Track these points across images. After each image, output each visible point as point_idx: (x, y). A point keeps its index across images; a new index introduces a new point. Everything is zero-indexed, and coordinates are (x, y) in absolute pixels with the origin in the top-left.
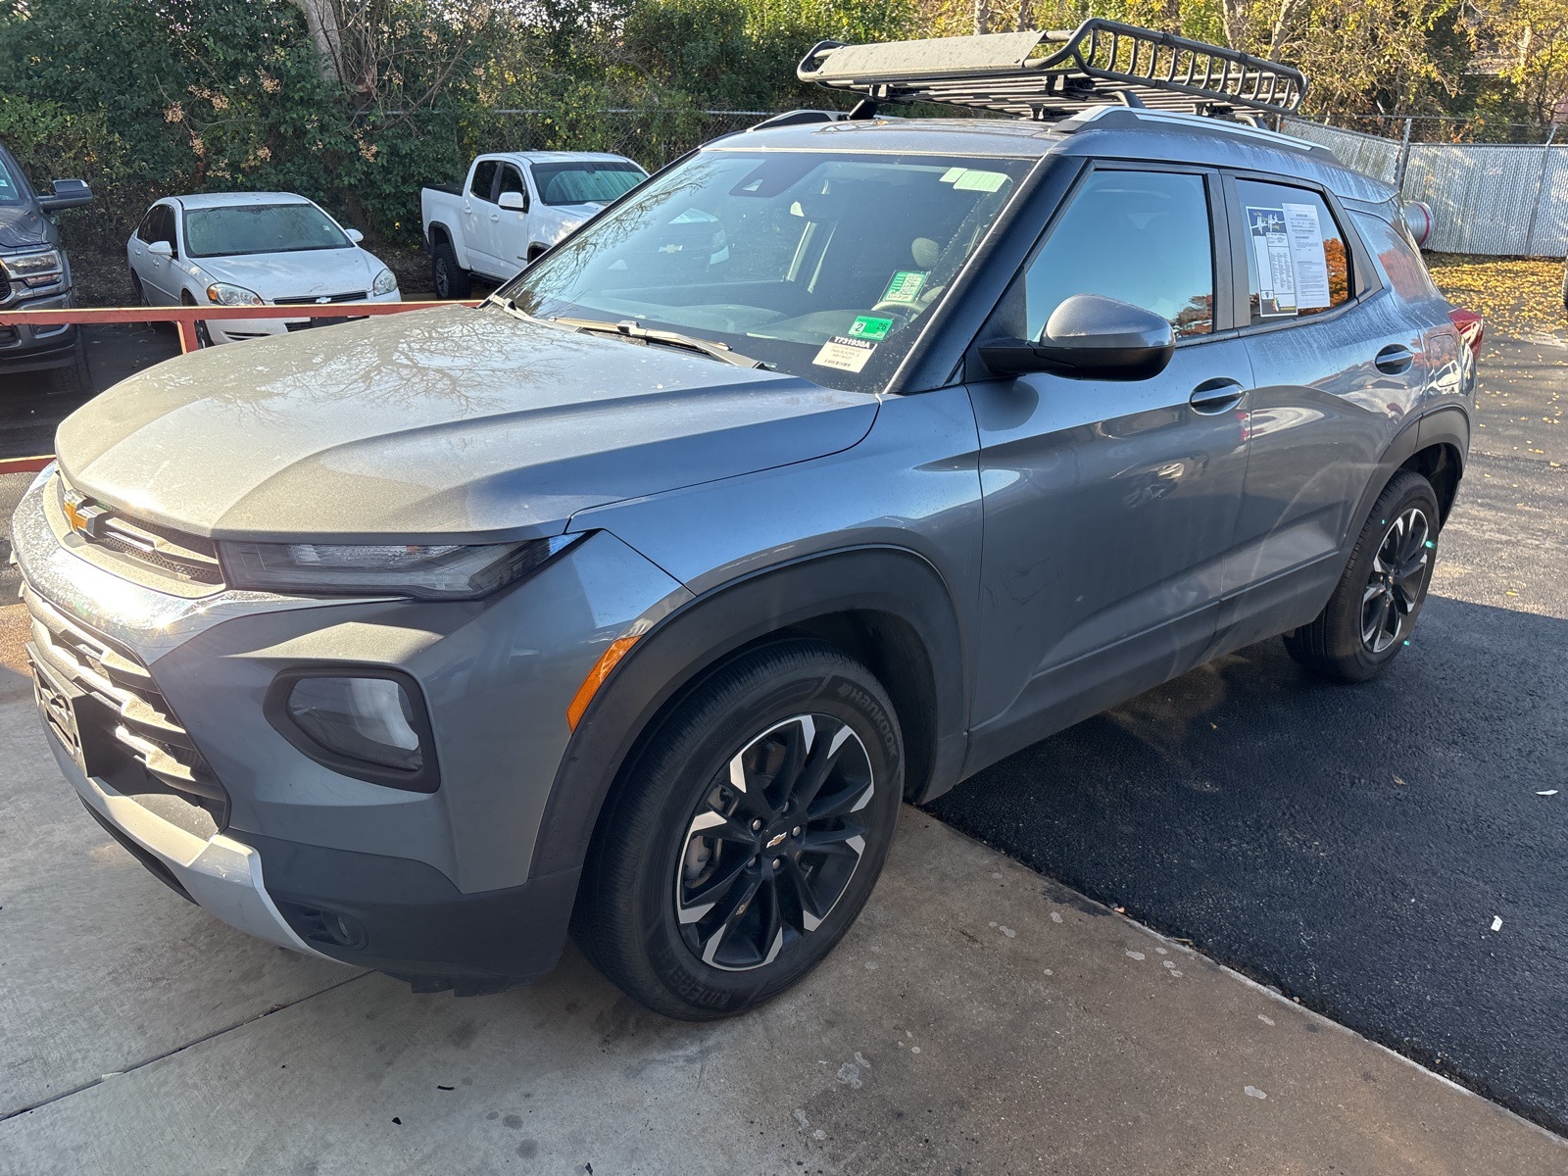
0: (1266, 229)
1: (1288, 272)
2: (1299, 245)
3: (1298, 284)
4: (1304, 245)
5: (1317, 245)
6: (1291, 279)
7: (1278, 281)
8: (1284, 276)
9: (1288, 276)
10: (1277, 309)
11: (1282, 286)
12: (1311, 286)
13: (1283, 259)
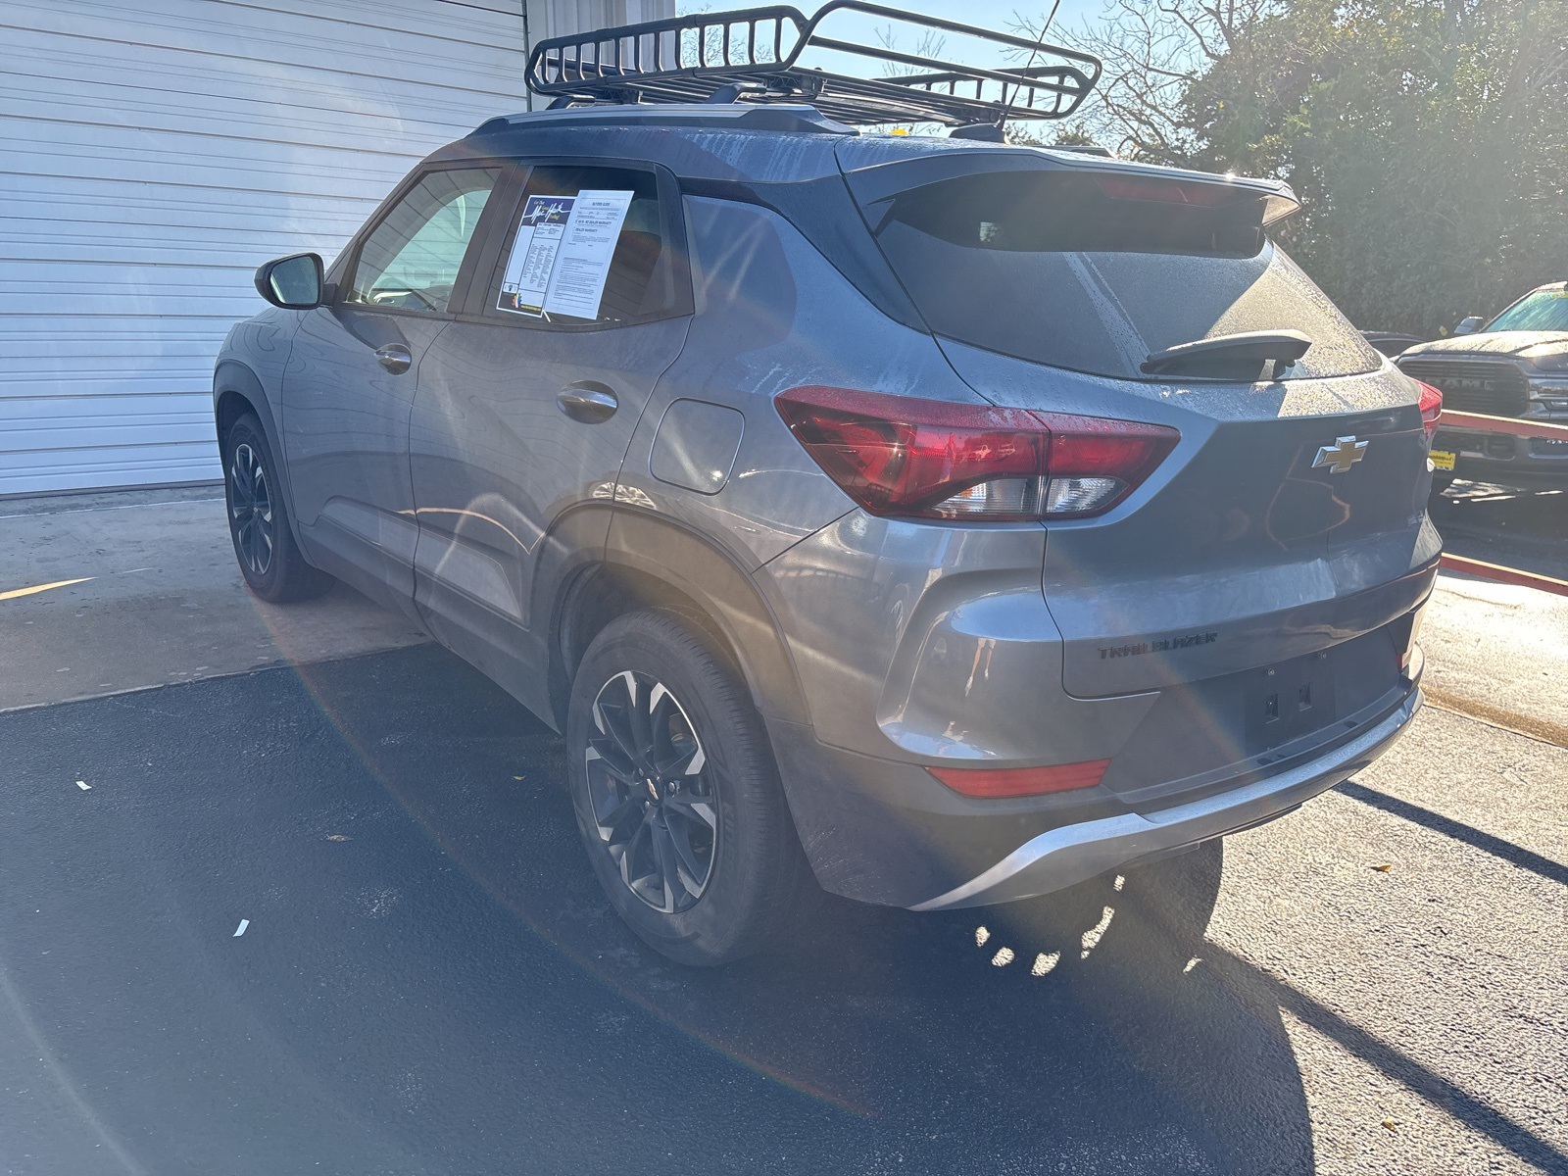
0: (540, 219)
1: (546, 266)
2: (576, 239)
3: (554, 283)
4: (583, 240)
5: (606, 240)
6: (547, 277)
7: (529, 276)
8: (539, 272)
9: (544, 272)
10: (517, 306)
11: (532, 281)
12: (573, 289)
13: (545, 253)
